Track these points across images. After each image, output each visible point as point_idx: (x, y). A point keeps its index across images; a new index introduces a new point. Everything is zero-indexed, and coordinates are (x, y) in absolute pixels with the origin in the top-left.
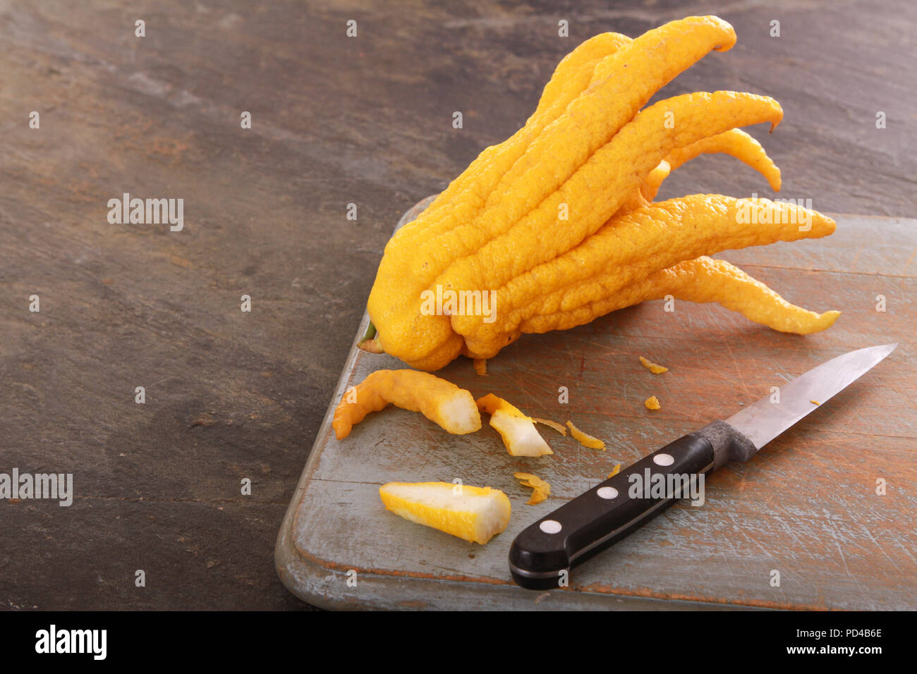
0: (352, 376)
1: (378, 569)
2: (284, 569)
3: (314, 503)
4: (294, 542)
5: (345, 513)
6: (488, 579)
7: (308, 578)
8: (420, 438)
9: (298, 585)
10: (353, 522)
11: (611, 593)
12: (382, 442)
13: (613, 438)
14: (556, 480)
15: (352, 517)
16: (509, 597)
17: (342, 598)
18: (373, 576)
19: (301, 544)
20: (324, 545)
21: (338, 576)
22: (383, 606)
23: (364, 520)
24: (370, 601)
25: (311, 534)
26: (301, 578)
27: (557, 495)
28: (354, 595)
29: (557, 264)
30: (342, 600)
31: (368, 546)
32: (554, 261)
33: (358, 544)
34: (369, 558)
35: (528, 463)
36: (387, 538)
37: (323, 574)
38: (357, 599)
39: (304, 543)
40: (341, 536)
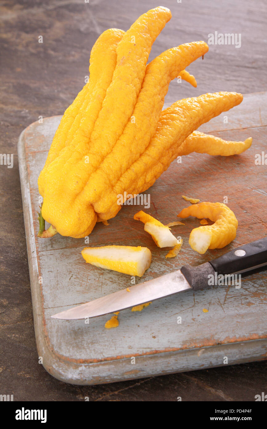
0: (36, 239)
1: (108, 357)
2: (51, 368)
3: (53, 323)
4: (53, 351)
5: (73, 326)
6: (169, 349)
7: (68, 371)
8: (92, 270)
9: (63, 376)
10: (80, 330)
11: (237, 341)
12: (72, 276)
15: (78, 328)
16: (183, 356)
17: (91, 378)
18: (106, 362)
19: (58, 352)
20: (71, 349)
21: (85, 366)
22: (115, 377)
23: (85, 328)
24: (107, 376)
25: (60, 344)
26: (64, 372)
28: (98, 375)
29: (142, 160)
30: (92, 380)
31: (95, 344)
32: (140, 159)
33: (89, 344)
34: (99, 352)
35: (155, 271)
36: (103, 337)
37: (76, 367)
38: (100, 377)
39: (59, 351)
40: (78, 342)
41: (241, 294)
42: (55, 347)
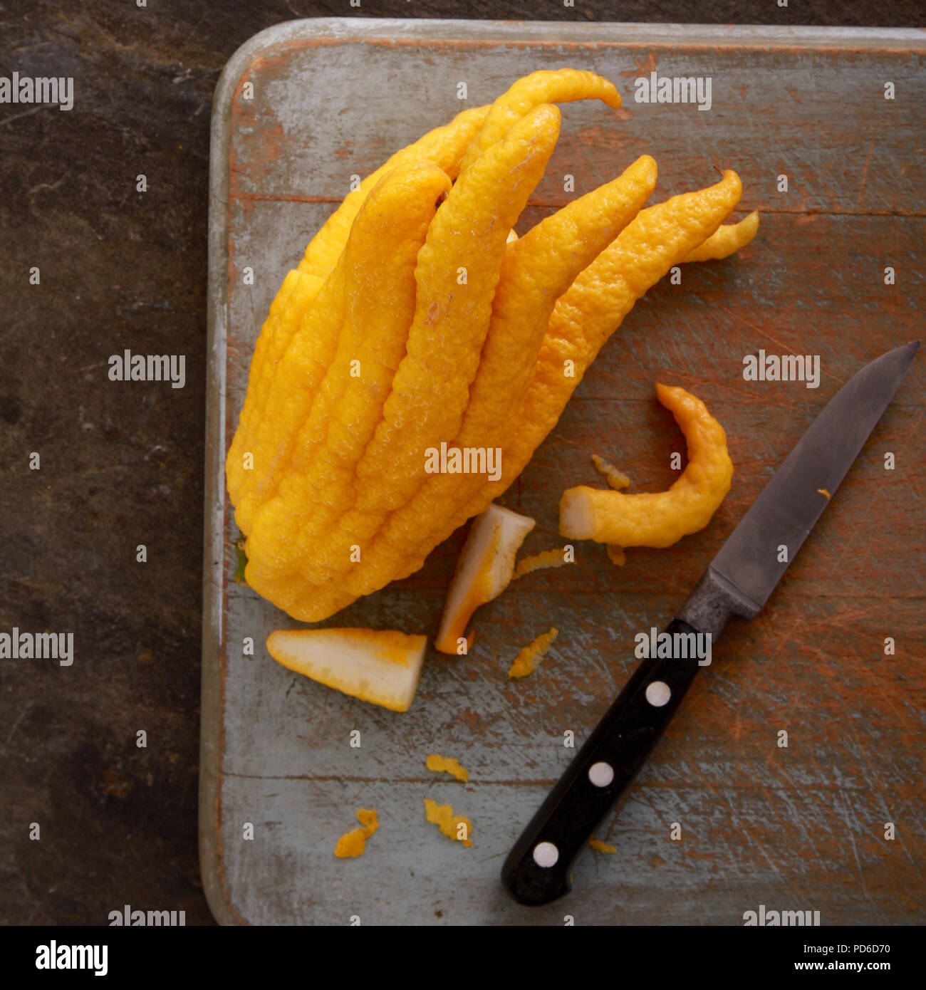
5: (278, 843)
10: (290, 860)
12: (293, 685)
13: (575, 644)
14: (516, 745)
15: (286, 852)
19: (238, 908)
20: (265, 909)
23: (302, 856)
25: (245, 889)
27: (522, 778)
33: (303, 903)
39: (241, 907)
40: (281, 891)
41: (646, 827)
42: (233, 895)
